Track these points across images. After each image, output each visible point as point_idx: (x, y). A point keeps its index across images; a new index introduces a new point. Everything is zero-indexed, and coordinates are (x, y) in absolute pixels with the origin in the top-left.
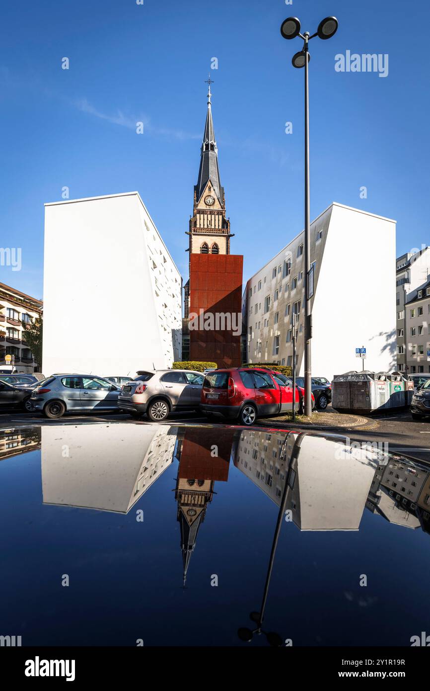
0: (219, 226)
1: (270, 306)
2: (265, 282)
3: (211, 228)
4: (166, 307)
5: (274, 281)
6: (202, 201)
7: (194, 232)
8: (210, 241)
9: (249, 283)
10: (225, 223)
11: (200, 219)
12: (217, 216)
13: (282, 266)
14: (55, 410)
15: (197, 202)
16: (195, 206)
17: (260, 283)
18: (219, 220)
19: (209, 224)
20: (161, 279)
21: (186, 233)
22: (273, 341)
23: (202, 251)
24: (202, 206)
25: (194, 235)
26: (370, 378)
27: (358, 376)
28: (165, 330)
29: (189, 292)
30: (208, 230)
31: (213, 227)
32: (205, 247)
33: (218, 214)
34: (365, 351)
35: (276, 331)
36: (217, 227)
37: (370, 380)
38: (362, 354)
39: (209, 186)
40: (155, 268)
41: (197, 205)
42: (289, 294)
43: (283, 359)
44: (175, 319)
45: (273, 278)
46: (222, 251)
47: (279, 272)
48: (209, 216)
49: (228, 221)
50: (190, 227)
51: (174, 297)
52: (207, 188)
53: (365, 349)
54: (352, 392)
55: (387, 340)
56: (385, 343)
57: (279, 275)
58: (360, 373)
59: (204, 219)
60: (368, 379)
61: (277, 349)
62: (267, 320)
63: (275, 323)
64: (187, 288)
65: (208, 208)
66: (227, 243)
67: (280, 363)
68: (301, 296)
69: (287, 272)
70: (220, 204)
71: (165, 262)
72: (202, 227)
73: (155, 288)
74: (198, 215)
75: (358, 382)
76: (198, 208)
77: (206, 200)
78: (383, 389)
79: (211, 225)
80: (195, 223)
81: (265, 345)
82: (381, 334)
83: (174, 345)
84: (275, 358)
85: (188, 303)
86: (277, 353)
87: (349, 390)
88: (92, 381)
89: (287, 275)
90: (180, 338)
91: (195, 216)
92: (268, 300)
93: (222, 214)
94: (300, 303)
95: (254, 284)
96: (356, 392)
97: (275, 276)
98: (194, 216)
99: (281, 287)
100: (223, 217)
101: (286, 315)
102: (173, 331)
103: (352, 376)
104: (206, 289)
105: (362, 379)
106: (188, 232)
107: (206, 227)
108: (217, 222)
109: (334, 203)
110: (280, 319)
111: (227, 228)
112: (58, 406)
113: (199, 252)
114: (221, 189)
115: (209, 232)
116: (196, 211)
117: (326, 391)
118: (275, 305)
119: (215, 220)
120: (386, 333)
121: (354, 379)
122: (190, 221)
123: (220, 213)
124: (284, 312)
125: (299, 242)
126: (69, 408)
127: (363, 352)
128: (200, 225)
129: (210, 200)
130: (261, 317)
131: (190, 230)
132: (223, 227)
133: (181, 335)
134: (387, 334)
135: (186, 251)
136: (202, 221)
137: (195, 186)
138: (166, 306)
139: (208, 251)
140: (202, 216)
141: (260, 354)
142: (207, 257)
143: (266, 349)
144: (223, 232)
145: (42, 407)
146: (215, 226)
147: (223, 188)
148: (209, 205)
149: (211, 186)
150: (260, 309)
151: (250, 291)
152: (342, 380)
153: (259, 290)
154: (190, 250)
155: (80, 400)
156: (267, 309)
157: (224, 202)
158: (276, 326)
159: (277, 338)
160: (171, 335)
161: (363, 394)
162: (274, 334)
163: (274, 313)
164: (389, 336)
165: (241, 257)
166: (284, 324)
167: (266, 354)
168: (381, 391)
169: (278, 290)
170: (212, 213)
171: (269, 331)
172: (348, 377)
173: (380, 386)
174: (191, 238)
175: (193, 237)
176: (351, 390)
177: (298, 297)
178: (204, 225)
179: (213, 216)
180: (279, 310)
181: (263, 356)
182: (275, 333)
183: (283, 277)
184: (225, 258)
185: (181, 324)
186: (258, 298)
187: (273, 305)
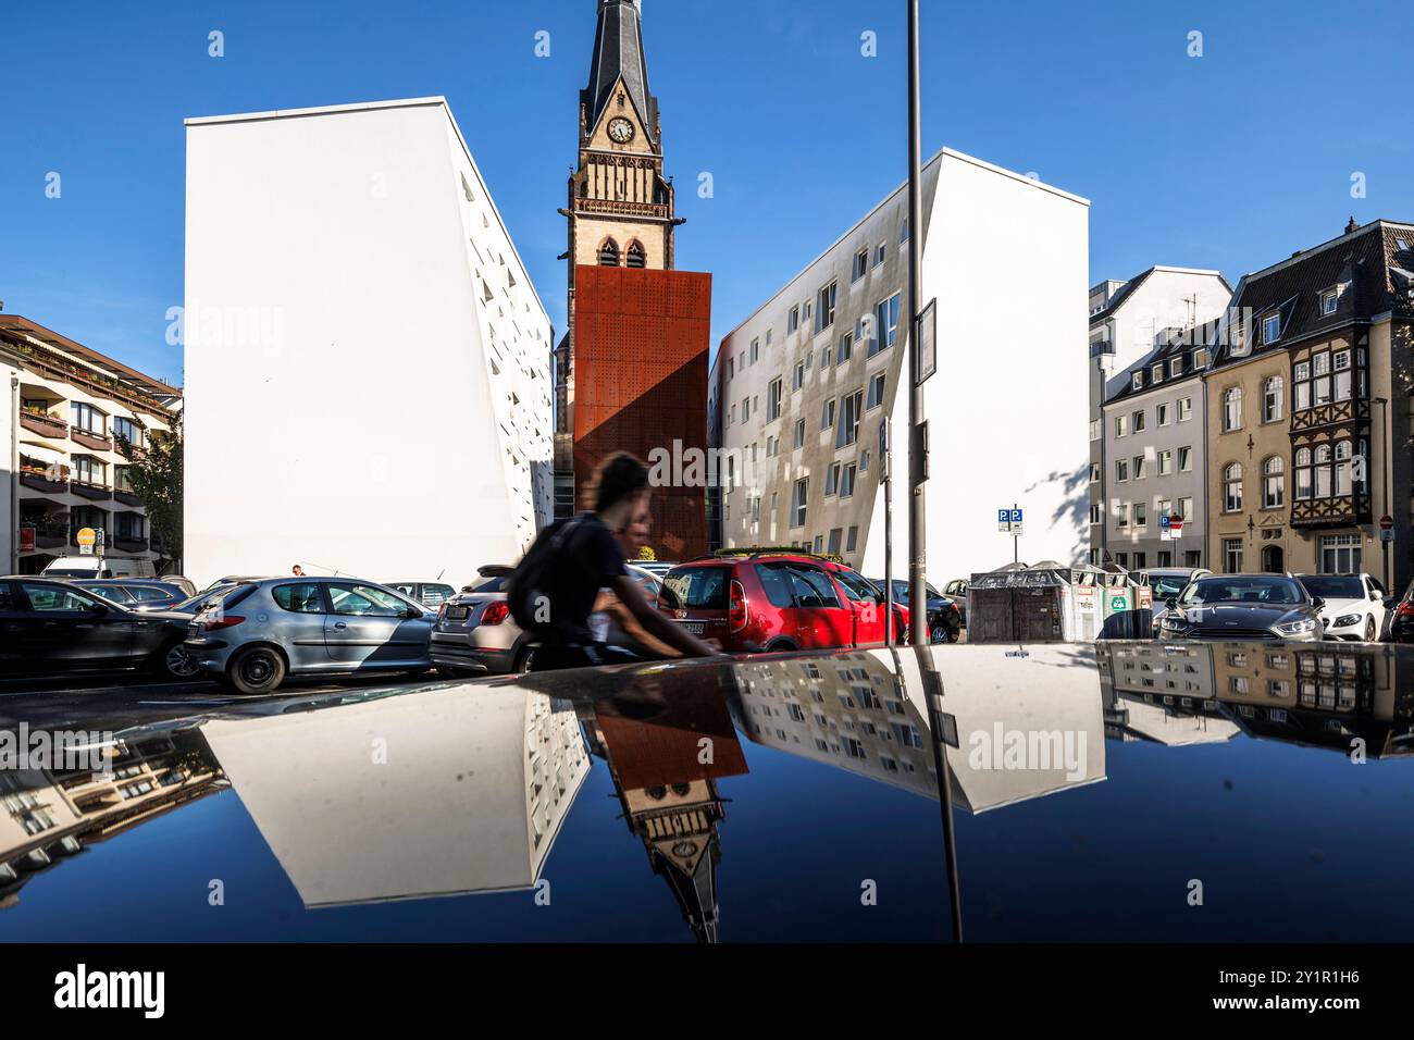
0: (645, 196)
1: (782, 403)
2: (768, 342)
3: (625, 202)
4: (515, 403)
5: (792, 341)
6: (601, 132)
7: (581, 209)
8: (623, 234)
9: (725, 345)
10: (661, 190)
11: (596, 177)
12: (640, 172)
13: (813, 302)
14: (258, 671)
15: (589, 131)
16: (584, 142)
17: (755, 346)
18: (645, 182)
19: (618, 190)
20: (505, 331)
21: (560, 211)
22: (789, 493)
23: (603, 259)
24: (600, 143)
25: (580, 216)
26: (1062, 580)
27: (1031, 574)
28: (516, 462)
29: (567, 364)
30: (617, 207)
31: (630, 198)
32: (610, 247)
33: (643, 166)
34: (1020, 515)
35: (800, 469)
36: (640, 199)
37: (1060, 583)
38: (1013, 524)
39: (618, 92)
40: (488, 299)
41: (589, 141)
42: (833, 374)
43: (817, 538)
44: (538, 434)
45: (789, 332)
46: (655, 262)
47: (804, 319)
48: (620, 170)
49: (669, 184)
50: (571, 195)
51: (533, 376)
52: (615, 97)
53: (1020, 511)
54: (1016, 614)
55: (1067, 491)
56: (1062, 500)
57: (806, 326)
58: (1036, 568)
59: (606, 178)
60: (1056, 581)
61: (802, 513)
62: (775, 439)
63: (795, 447)
64: (562, 355)
65: (617, 148)
66: (667, 241)
67: (810, 547)
68: (862, 380)
69: (826, 319)
70: (649, 142)
71: (511, 285)
72: (601, 196)
73: (490, 354)
74: (591, 167)
75: (1032, 590)
76: (592, 147)
77: (612, 129)
78: (1090, 605)
79: (626, 194)
80: (584, 185)
81: (771, 502)
82: (1052, 477)
83: (537, 503)
84: (797, 535)
85: (565, 393)
86: (802, 522)
87: (1011, 611)
88: (348, 594)
89: (825, 325)
90: (549, 483)
91: (582, 168)
92: (776, 388)
93: (652, 166)
94: (859, 397)
95: (740, 347)
96: (1029, 615)
97: (796, 328)
98: (579, 170)
99: (810, 356)
100: (655, 175)
101: (823, 427)
102: (534, 465)
103: (1017, 574)
104: (617, 358)
105: (1041, 582)
106: (565, 208)
107: (611, 197)
108: (639, 186)
109: (945, 149)
110: (809, 436)
111: (667, 202)
112: (264, 661)
113: (595, 263)
114: (652, 102)
115: (620, 211)
116: (584, 156)
117: (944, 613)
118: (794, 402)
119: (635, 181)
120: (1064, 475)
121: (1023, 583)
122: (571, 182)
123: (647, 163)
124: (819, 419)
125: (857, 244)
126: (293, 666)
127: (1016, 520)
128: (596, 192)
129: (622, 129)
130: (759, 432)
131: (571, 206)
132: (656, 199)
133: (552, 477)
134: (1067, 478)
135: (559, 258)
136: (601, 182)
137: (581, 91)
138: (516, 401)
139: (617, 260)
140: (601, 168)
141: (757, 524)
142: (618, 275)
143: (774, 512)
144: (657, 211)
145: (222, 666)
146: (635, 195)
147: (655, 100)
148: (619, 142)
149: (624, 93)
150: (755, 409)
151: (728, 365)
152: (993, 586)
153: (752, 363)
154: (570, 255)
155: (326, 644)
156: (775, 412)
157: (657, 136)
158: (798, 454)
159: (802, 484)
160: (528, 472)
161: (1044, 618)
162: (793, 474)
163: (794, 420)
164: (1072, 482)
165: (707, 277)
166: (819, 448)
167: (773, 526)
168: (1086, 610)
169: (802, 362)
170: (626, 162)
171: (781, 468)
172: (1006, 577)
173: (1083, 599)
174: (572, 225)
175: (578, 222)
176: (1016, 609)
177: (856, 382)
178: (606, 193)
179: (630, 171)
180: (805, 414)
181: (765, 530)
182: (795, 472)
183: (817, 332)
184: (665, 281)
185: (551, 446)
186: (748, 383)
187: (790, 400)
